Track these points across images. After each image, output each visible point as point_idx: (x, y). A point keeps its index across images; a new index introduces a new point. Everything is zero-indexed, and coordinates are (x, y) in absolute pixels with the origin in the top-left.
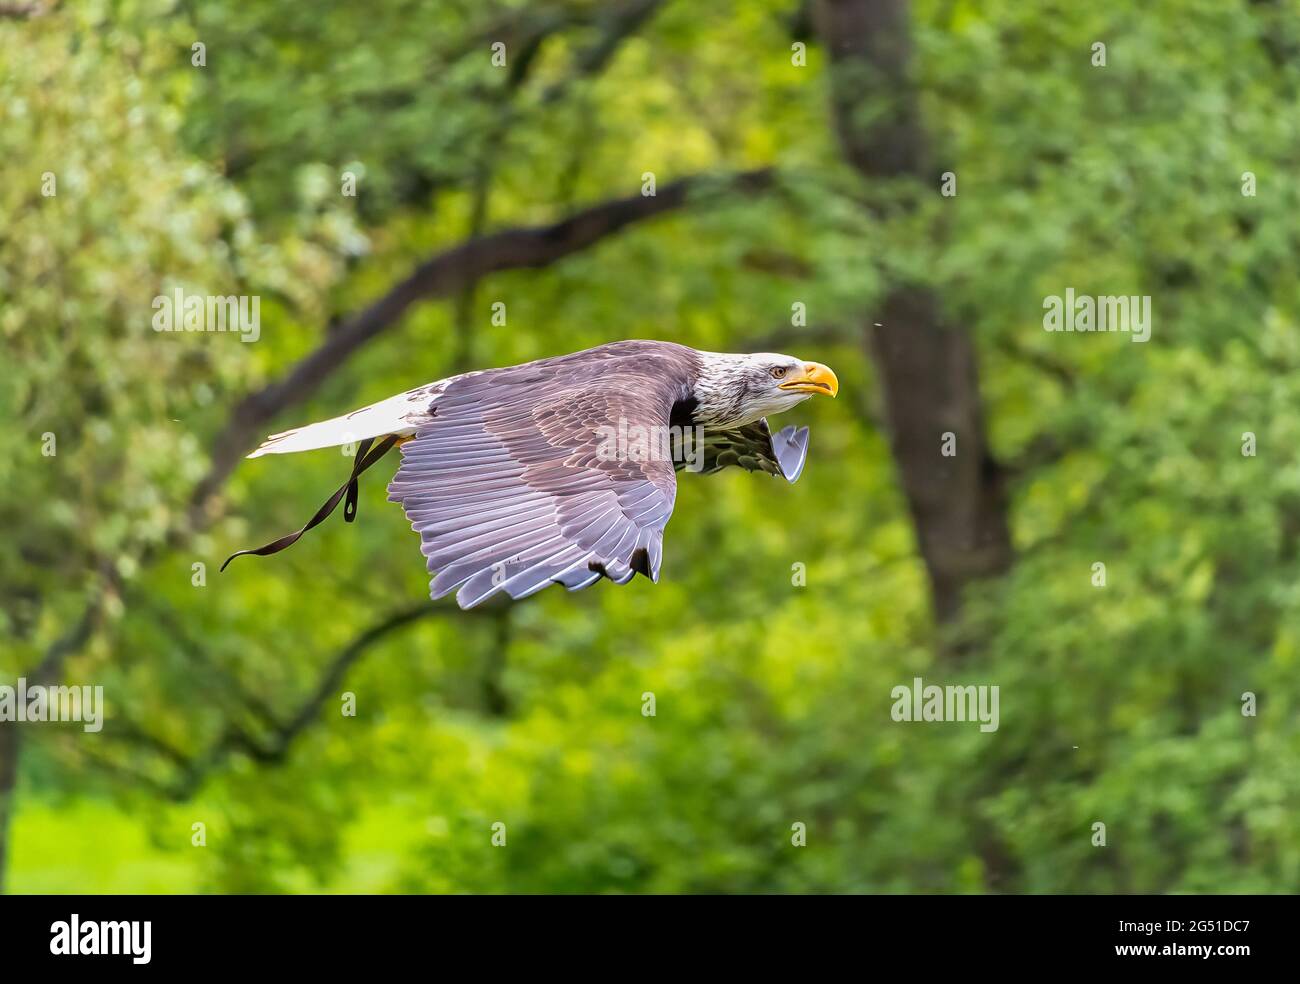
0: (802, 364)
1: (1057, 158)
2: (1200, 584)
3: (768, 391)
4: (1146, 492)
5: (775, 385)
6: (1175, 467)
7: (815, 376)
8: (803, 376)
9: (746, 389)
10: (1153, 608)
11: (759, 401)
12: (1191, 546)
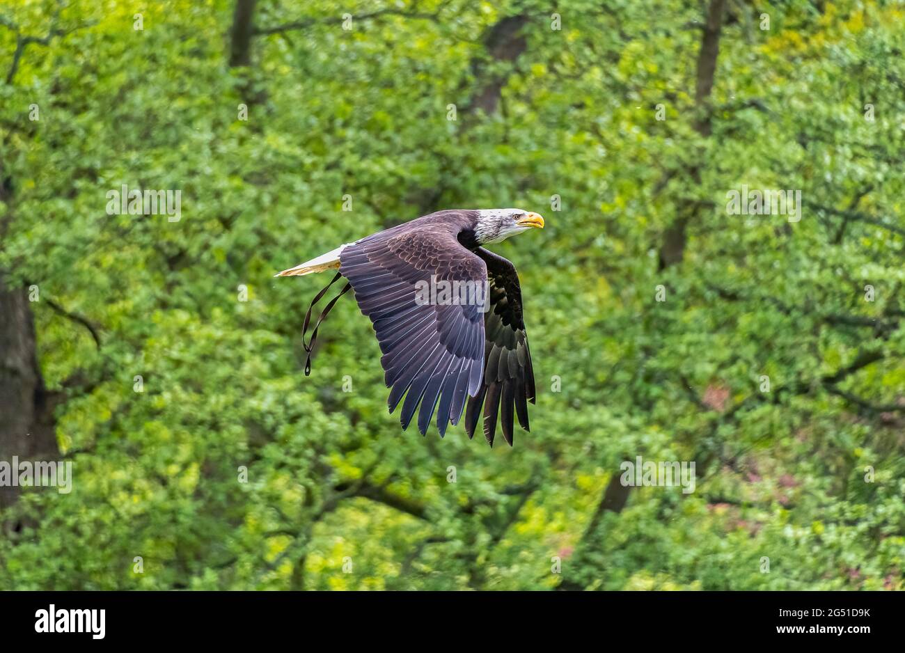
0: (527, 214)
1: (92, 174)
2: (192, 478)
3: (512, 225)
4: (153, 413)
5: (516, 223)
6: (172, 396)
7: (533, 219)
8: (527, 219)
9: (502, 225)
10: (158, 496)
11: (508, 229)
12: (185, 452)
